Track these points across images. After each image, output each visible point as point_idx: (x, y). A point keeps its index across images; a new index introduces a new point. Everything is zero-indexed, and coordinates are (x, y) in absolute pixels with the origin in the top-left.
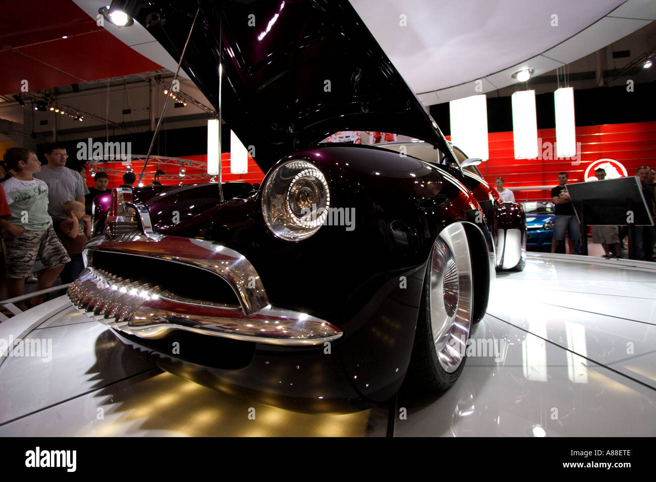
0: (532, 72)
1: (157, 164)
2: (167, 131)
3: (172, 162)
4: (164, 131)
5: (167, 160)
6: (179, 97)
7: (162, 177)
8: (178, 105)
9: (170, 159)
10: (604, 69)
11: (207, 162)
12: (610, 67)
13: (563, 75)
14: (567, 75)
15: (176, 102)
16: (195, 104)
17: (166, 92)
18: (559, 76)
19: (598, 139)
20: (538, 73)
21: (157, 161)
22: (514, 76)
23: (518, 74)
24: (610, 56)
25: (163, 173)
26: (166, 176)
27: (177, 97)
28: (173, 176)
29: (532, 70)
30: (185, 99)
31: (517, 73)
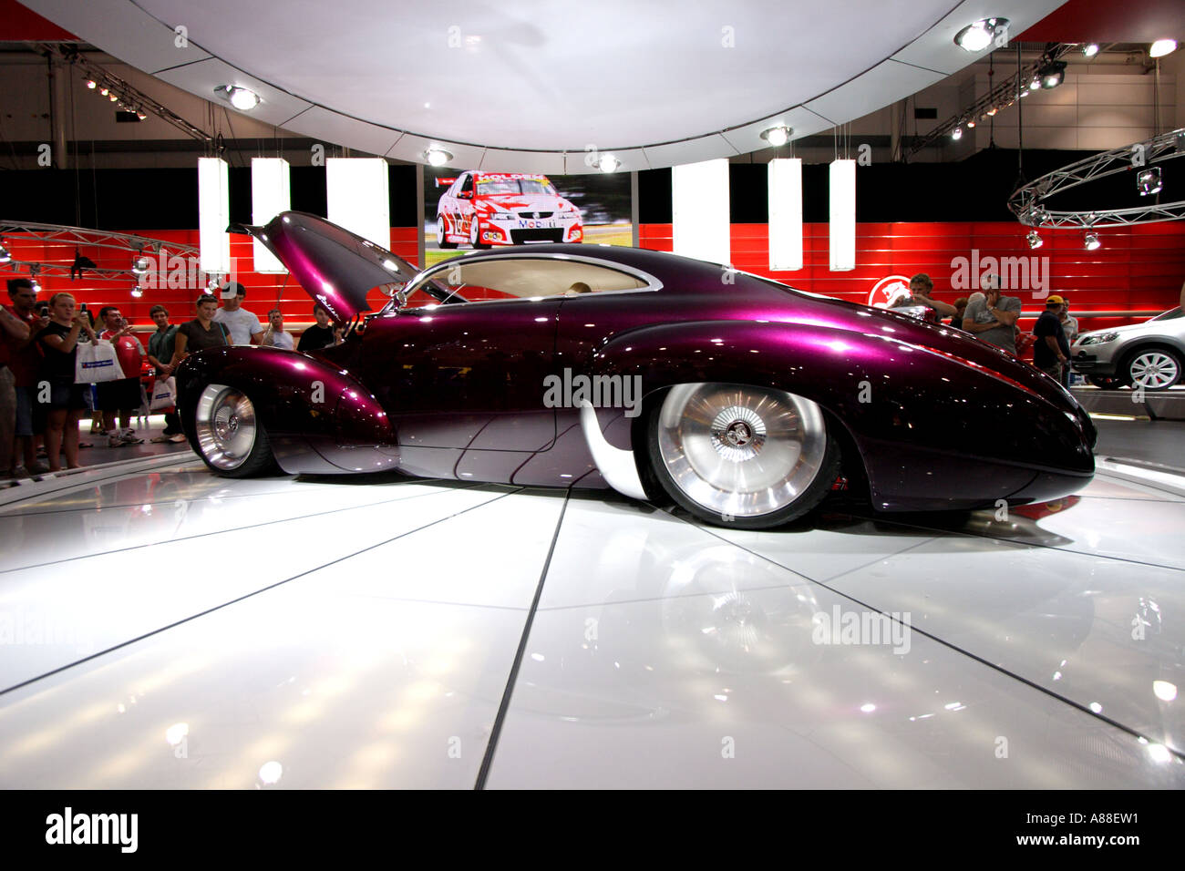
0: (790, 132)
1: (77, 244)
2: (98, 171)
3: (112, 241)
4: (91, 170)
5: (101, 237)
6: (128, 100)
7: (90, 272)
8: (123, 117)
9: (109, 235)
10: (902, 134)
11: (199, 247)
12: (911, 132)
13: (843, 137)
14: (848, 137)
15: (120, 110)
16: (169, 119)
17: (92, 85)
18: (838, 136)
19: (889, 244)
20: (799, 134)
21: (76, 239)
22: (763, 136)
23: (771, 133)
24: (911, 113)
25: (93, 265)
26: (101, 272)
27: (121, 100)
28: (117, 273)
29: (791, 129)
30: (141, 104)
31: (768, 131)
